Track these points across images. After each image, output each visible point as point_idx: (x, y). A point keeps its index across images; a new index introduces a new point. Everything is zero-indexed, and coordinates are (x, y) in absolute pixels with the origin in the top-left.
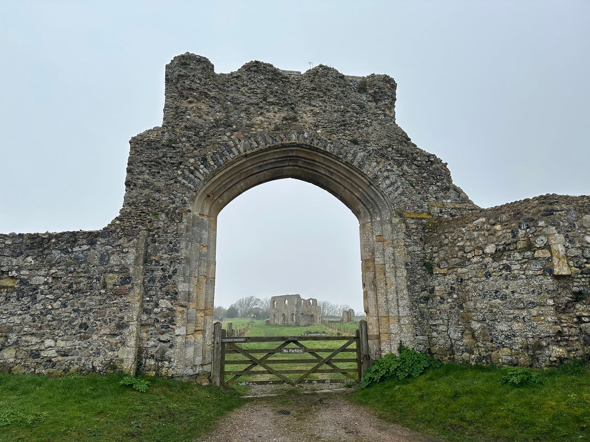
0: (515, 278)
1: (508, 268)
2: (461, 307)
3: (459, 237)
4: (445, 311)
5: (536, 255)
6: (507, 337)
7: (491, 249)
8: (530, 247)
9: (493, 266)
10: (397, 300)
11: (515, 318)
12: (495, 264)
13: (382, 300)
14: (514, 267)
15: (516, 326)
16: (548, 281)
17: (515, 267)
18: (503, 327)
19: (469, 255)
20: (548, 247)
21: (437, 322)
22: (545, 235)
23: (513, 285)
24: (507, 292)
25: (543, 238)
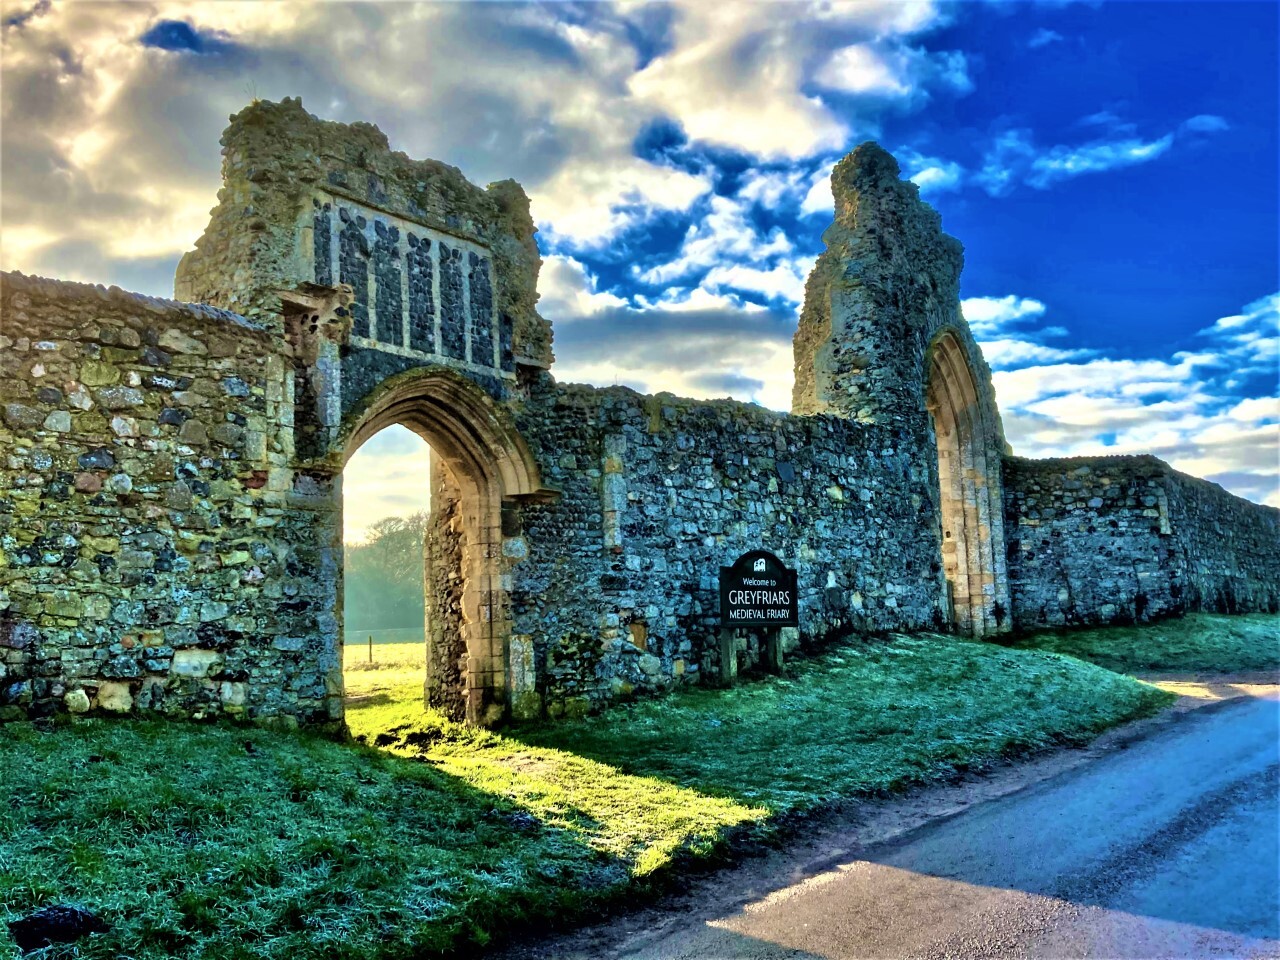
0: (1122, 534)
1: (1114, 524)
2: (1058, 564)
3: (1056, 484)
4: (1035, 569)
5: (1145, 513)
6: (1112, 594)
7: (1096, 502)
8: (1140, 505)
9: (1097, 521)
10: (994, 554)
11: (1120, 574)
12: (1100, 520)
13: (974, 554)
14: (1121, 524)
15: (1121, 582)
16: (1155, 541)
17: (1123, 525)
18: (1108, 583)
19: (1070, 507)
20: (1156, 507)
21: (1023, 581)
22: (1154, 495)
23: (1119, 542)
24: (1113, 548)
25: (1152, 498)
